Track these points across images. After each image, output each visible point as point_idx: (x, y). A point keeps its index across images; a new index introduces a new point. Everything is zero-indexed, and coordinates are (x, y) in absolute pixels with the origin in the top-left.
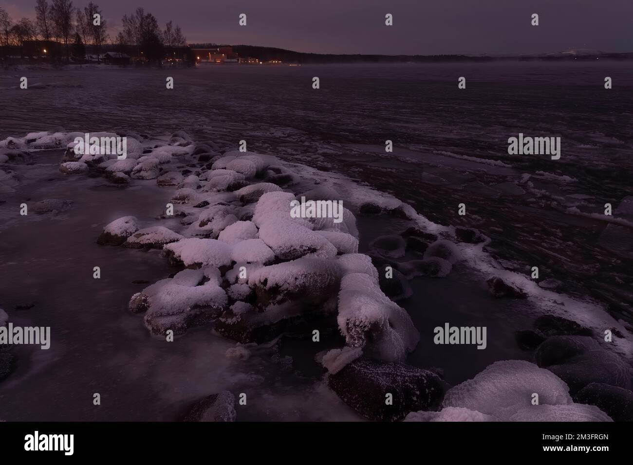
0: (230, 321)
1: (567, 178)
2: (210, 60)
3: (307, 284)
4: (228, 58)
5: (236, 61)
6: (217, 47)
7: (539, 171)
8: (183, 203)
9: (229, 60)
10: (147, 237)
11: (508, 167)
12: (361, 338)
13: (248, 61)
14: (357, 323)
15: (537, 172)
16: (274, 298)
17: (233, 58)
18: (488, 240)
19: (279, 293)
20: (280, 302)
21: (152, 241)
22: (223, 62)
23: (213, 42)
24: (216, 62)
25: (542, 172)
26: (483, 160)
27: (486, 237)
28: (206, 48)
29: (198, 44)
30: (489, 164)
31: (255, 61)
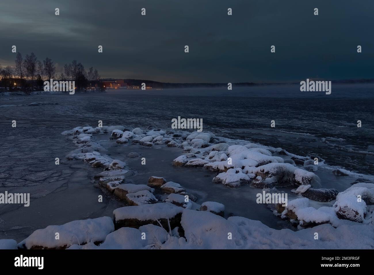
0: (257, 182)
1: (342, 139)
2: (111, 87)
3: (278, 171)
4: (121, 86)
5: (126, 87)
6: (115, 80)
7: (328, 137)
8: (189, 152)
9: (122, 87)
10: (195, 162)
11: (313, 136)
12: (308, 183)
13: (133, 88)
14: (307, 178)
15: (327, 137)
16: (268, 176)
17: (124, 86)
18: (324, 161)
19: (269, 174)
20: (270, 177)
21: (197, 164)
22: (118, 88)
23: (112, 78)
24: (115, 89)
25: (329, 137)
26: (300, 133)
27: (323, 160)
28: (108, 81)
29: (104, 79)
30: (304, 135)
31: (137, 87)
